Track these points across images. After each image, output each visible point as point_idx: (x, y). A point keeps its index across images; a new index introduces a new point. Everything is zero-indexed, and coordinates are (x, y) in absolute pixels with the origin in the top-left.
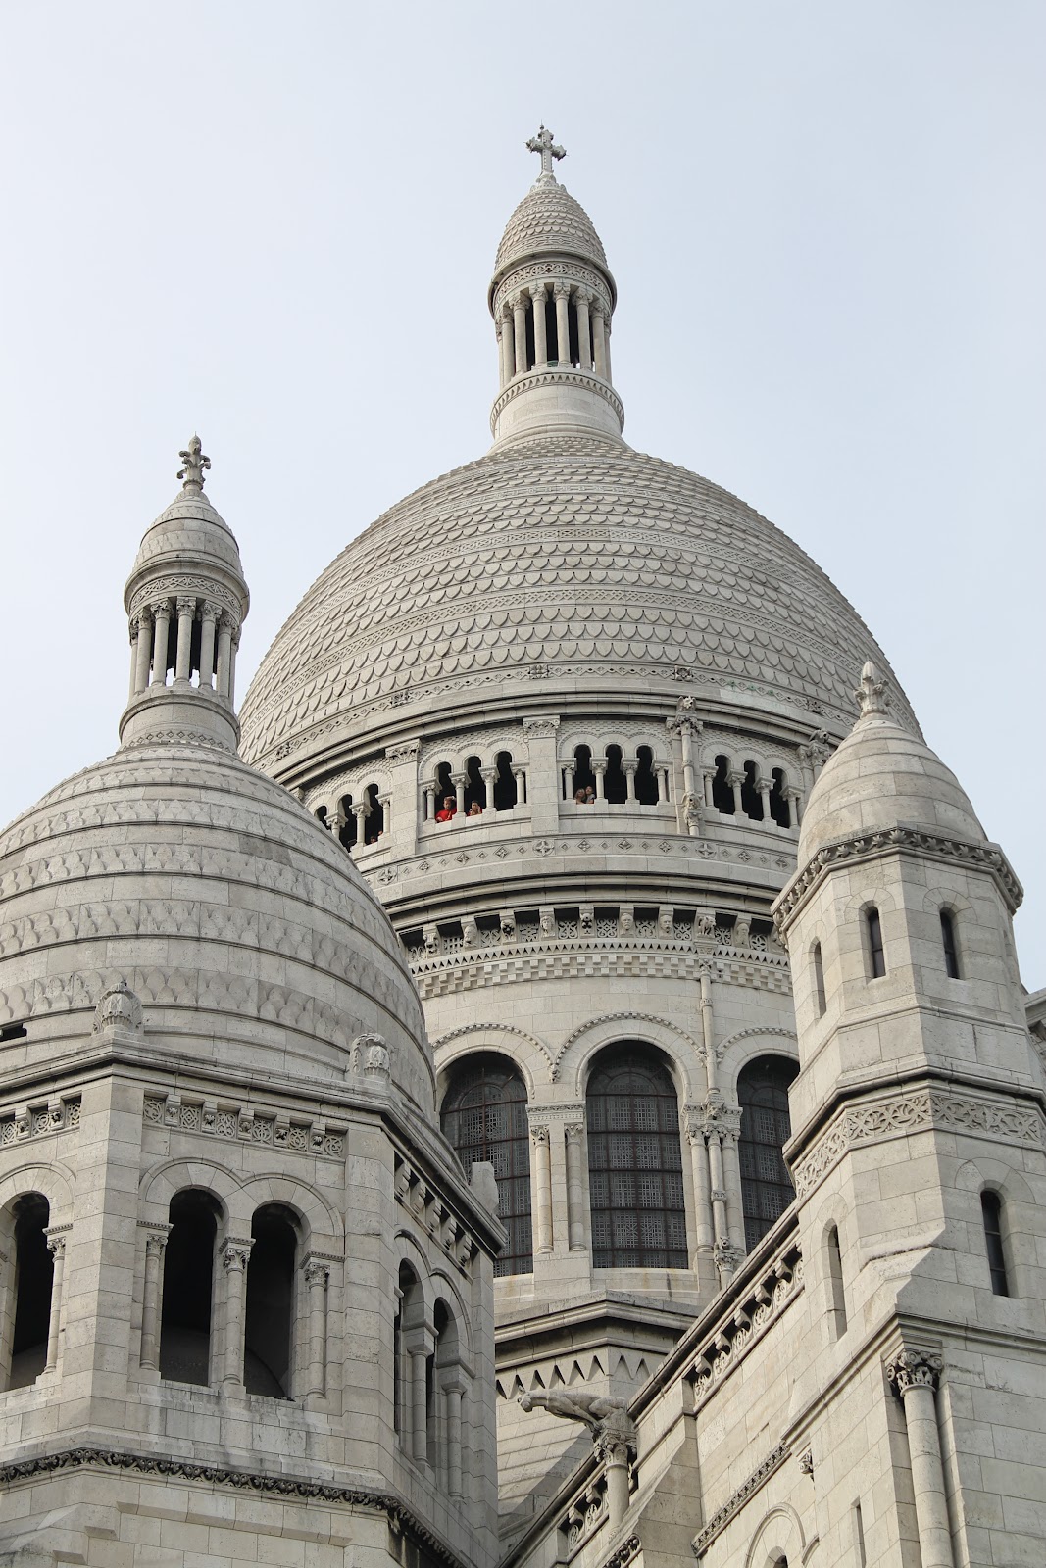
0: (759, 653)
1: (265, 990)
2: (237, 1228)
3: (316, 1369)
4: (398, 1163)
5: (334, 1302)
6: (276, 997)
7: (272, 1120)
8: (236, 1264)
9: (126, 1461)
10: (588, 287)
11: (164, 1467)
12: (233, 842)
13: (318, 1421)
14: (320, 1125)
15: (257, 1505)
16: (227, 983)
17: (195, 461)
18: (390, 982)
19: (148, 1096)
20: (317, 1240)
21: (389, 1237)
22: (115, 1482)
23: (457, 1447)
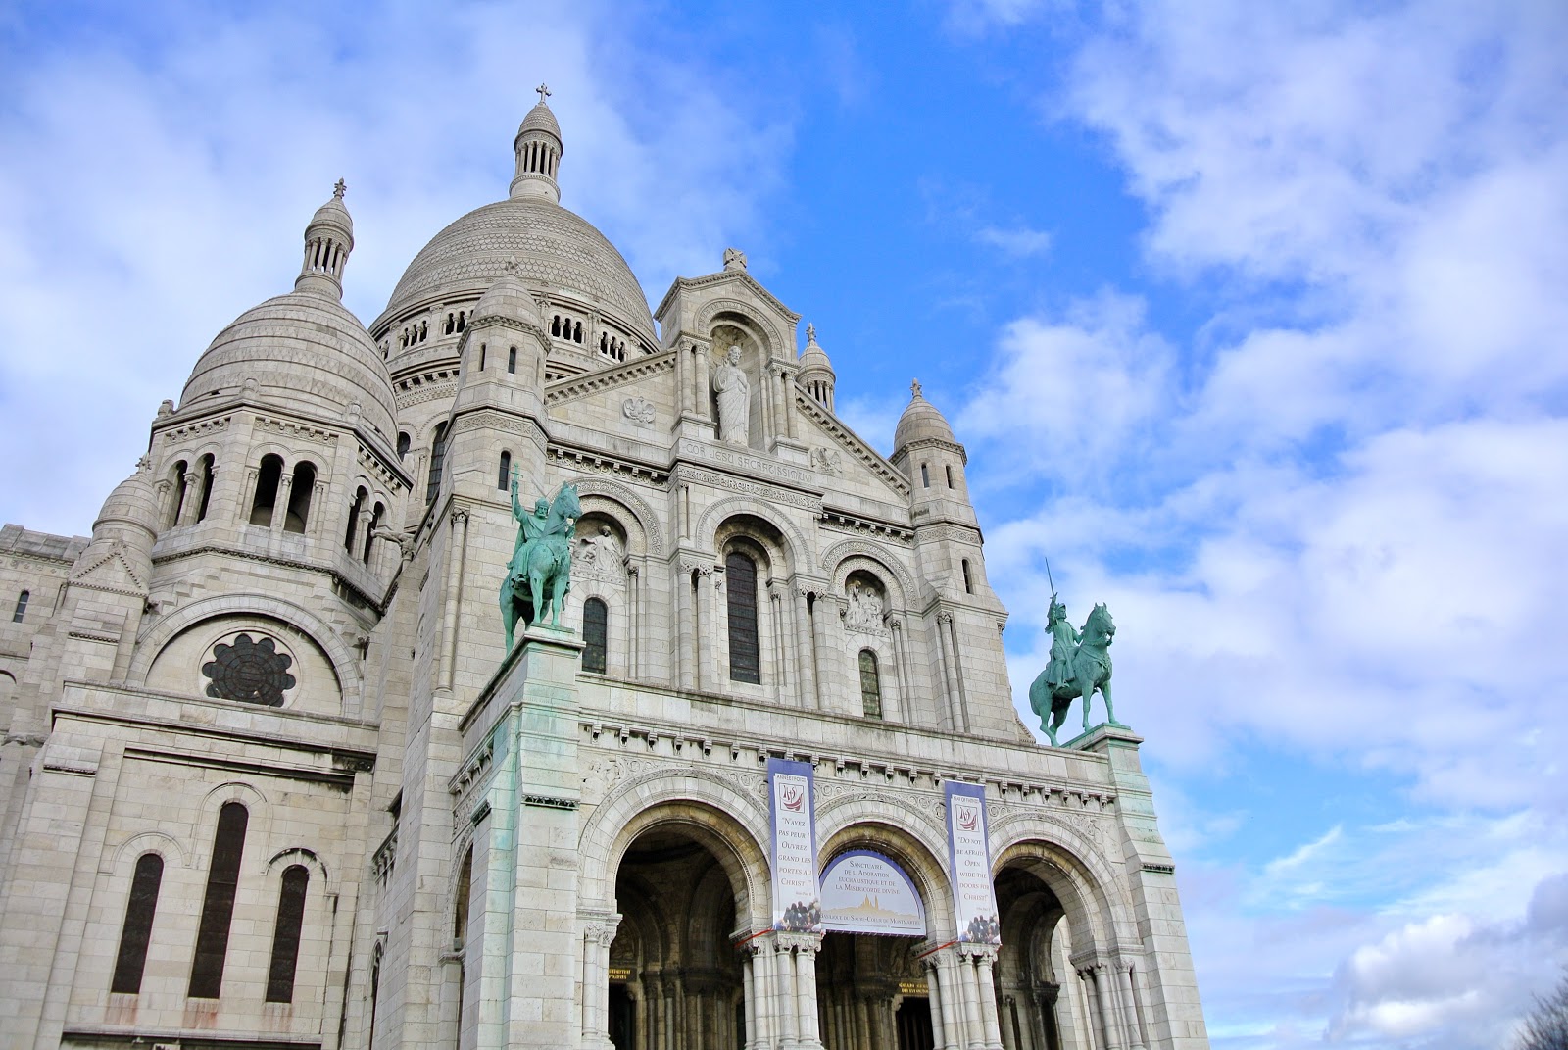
0: (580, 279)
1: (315, 383)
2: (288, 471)
3: (314, 523)
4: (361, 450)
5: (324, 499)
6: (319, 385)
7: (308, 430)
8: (286, 483)
9: (226, 552)
10: (550, 143)
11: (241, 555)
12: (314, 327)
13: (310, 542)
14: (327, 433)
15: (278, 571)
16: (299, 379)
17: (340, 188)
18: (374, 384)
19: (257, 418)
20: (320, 477)
21: (352, 477)
22: (221, 559)
23: (381, 557)
